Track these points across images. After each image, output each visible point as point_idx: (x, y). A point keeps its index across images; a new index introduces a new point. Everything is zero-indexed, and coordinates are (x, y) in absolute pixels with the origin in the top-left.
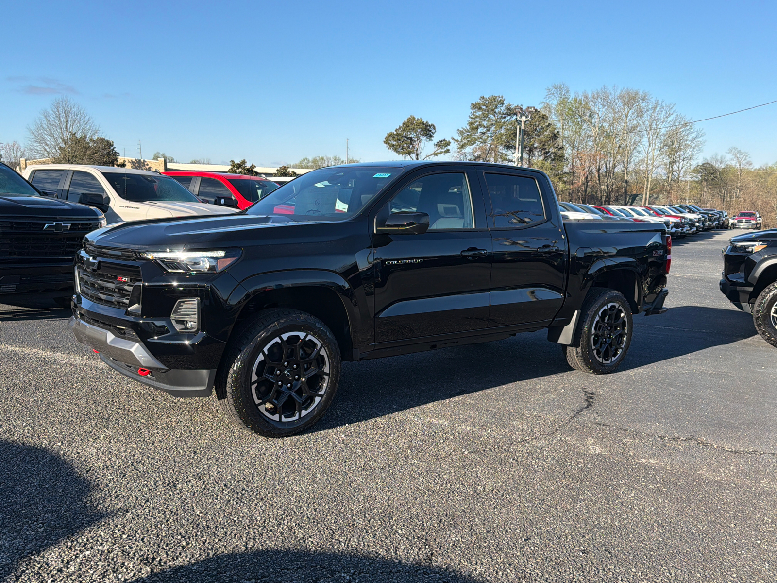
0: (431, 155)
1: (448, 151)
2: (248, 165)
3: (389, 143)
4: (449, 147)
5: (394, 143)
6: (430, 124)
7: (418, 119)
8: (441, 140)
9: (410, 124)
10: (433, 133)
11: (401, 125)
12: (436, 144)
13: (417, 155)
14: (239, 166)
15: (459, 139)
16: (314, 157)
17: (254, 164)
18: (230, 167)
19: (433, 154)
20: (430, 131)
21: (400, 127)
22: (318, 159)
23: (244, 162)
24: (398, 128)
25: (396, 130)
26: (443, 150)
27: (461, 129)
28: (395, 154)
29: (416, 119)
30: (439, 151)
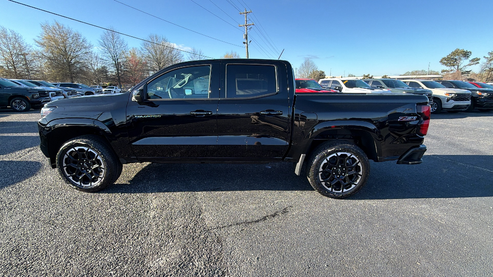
0: (467, 66)
1: (478, 63)
2: (370, 76)
3: (442, 62)
4: (479, 61)
5: (446, 62)
6: (468, 51)
7: (461, 50)
8: (474, 58)
9: (456, 53)
10: (470, 55)
11: (451, 54)
12: (471, 60)
13: (458, 66)
14: (367, 76)
15: (489, 57)
16: (412, 71)
17: (373, 75)
18: (363, 77)
19: (468, 65)
20: (468, 54)
21: (450, 55)
22: (414, 72)
23: (369, 75)
24: (448, 55)
25: (447, 56)
26: (475, 63)
27: (491, 52)
28: (446, 67)
29: (460, 50)
30: (472, 64)
